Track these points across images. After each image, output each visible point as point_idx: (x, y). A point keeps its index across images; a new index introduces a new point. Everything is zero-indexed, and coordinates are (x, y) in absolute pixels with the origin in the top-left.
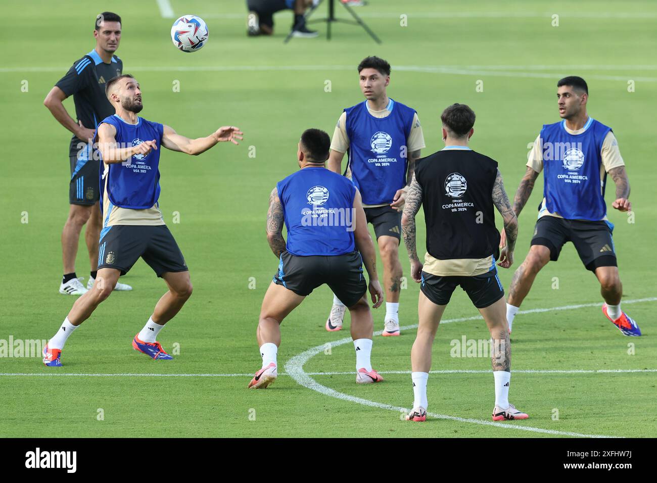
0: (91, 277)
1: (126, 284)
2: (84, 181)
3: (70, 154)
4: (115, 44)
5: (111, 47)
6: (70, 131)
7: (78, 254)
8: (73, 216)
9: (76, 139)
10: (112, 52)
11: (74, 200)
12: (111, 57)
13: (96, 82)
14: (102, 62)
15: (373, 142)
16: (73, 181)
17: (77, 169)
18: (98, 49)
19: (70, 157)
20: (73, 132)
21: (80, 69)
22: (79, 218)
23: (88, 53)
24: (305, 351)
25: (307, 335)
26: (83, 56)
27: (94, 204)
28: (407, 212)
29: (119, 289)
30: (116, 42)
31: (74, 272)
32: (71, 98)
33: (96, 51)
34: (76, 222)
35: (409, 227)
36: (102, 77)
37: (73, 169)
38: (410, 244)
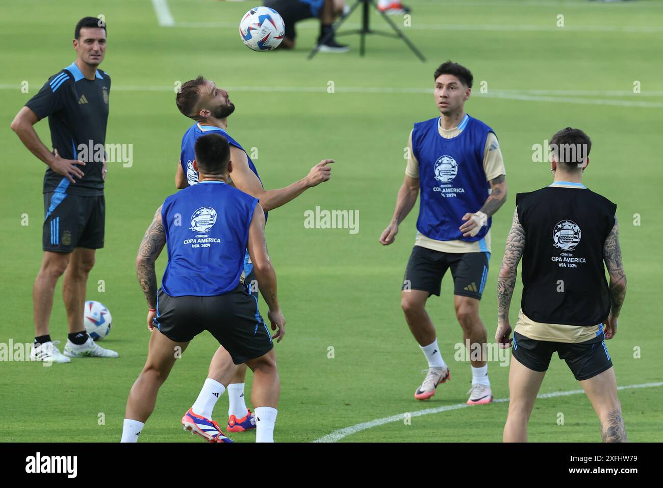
0: (68, 340)
1: (110, 349)
2: (59, 222)
3: (44, 190)
4: (99, 56)
5: (94, 59)
6: (43, 161)
7: (52, 312)
8: (46, 266)
9: (51, 172)
10: (95, 65)
11: (48, 246)
12: (93, 71)
13: (75, 101)
14: (84, 77)
15: (438, 168)
16: (47, 224)
17: (52, 208)
18: (79, 63)
19: (44, 193)
20: (47, 164)
21: (55, 85)
22: (54, 268)
23: (66, 67)
24: (329, 434)
25: (331, 415)
26: (60, 71)
27: (72, 251)
28: (509, 262)
29: (103, 355)
30: (100, 53)
31: (47, 334)
32: (45, 121)
33: (76, 65)
34: (51, 273)
35: (509, 280)
36: (83, 96)
37: (47, 210)
38: (506, 301)
